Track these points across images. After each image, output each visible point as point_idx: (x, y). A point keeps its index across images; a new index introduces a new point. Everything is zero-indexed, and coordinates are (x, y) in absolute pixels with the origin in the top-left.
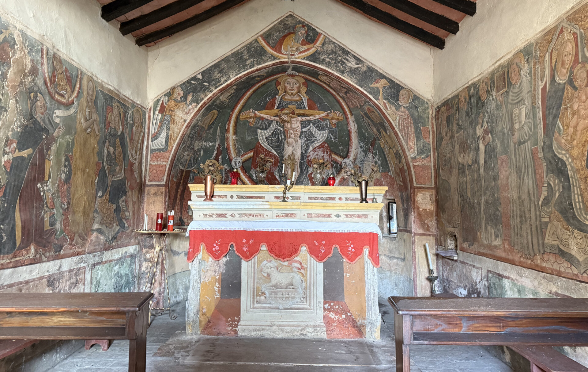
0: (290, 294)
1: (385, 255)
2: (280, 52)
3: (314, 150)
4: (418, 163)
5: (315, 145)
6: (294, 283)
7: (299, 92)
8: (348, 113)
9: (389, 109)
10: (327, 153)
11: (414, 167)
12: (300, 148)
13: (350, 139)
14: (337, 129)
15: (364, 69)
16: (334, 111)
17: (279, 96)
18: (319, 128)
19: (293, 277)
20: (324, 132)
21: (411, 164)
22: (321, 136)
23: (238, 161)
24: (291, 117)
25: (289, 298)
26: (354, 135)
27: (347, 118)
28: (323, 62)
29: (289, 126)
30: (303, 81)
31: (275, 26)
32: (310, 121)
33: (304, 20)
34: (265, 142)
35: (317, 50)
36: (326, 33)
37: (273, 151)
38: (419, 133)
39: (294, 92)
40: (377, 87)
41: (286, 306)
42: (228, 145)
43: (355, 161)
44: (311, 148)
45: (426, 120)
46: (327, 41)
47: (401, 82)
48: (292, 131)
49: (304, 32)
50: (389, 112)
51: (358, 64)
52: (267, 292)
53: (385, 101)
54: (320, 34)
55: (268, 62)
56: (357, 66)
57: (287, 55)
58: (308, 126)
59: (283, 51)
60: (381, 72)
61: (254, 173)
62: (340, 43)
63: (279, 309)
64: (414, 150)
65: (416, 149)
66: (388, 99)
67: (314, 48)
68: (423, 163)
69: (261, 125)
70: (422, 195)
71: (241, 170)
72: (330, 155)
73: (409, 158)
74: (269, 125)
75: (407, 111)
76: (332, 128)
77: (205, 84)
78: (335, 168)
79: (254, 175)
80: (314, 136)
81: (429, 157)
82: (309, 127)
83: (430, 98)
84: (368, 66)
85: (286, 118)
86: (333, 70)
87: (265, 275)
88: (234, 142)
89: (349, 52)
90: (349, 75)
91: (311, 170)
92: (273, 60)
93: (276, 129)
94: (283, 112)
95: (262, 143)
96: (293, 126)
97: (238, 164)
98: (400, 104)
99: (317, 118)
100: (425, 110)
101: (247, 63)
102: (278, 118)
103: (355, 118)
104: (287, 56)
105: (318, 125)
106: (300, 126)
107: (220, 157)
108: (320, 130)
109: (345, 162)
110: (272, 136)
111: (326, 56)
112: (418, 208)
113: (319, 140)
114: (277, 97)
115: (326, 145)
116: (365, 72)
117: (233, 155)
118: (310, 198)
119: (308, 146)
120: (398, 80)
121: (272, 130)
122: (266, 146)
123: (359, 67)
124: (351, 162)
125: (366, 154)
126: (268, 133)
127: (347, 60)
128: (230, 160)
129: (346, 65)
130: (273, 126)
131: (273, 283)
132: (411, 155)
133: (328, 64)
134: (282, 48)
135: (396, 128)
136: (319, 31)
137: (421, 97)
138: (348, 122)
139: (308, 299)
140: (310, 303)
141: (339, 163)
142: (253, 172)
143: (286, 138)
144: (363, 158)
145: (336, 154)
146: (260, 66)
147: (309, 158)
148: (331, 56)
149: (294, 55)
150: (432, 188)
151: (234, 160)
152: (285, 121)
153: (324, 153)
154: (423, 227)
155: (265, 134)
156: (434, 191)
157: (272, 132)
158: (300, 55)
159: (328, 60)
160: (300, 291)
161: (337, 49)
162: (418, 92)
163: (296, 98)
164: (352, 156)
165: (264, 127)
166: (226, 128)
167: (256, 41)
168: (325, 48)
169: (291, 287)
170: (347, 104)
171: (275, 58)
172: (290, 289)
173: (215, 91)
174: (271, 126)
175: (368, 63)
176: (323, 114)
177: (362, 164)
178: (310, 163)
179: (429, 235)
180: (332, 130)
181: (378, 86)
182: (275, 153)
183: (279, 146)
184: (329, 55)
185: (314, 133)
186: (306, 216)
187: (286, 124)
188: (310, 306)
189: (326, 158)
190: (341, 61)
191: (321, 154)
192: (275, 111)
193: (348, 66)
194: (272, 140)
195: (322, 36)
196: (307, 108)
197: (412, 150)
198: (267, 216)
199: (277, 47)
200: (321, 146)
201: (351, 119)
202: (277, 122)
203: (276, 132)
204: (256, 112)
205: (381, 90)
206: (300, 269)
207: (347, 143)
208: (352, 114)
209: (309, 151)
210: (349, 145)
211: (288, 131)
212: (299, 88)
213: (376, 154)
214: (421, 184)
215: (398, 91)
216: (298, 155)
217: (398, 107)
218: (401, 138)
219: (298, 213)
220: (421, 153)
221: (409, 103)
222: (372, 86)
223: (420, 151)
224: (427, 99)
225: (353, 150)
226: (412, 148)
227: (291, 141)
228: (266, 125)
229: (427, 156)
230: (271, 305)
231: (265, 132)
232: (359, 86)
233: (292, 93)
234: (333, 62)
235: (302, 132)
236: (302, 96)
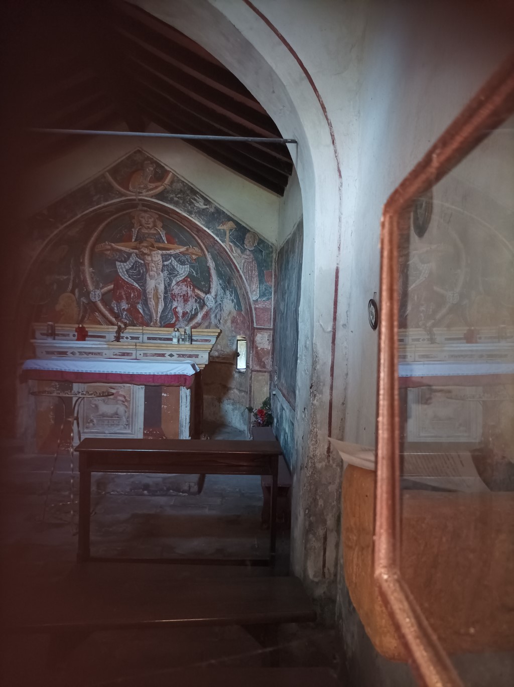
0: (115, 422)
1: (237, 389)
2: (127, 189)
3: (177, 283)
4: (260, 306)
5: (178, 279)
6: (119, 412)
7: (155, 226)
8: (205, 250)
9: (235, 252)
10: (191, 288)
11: (256, 309)
12: (163, 282)
13: (210, 275)
14: (197, 264)
15: (212, 210)
16: (192, 248)
17: (135, 229)
18: (181, 262)
19: (118, 408)
20: (186, 266)
21: (253, 307)
22: (183, 270)
23: (97, 293)
24: (151, 250)
25: (114, 425)
26: (213, 272)
27: (205, 255)
28: (171, 201)
29: (149, 258)
30: (157, 216)
31: (122, 161)
32: (171, 255)
33: (153, 156)
34: (125, 274)
35: (166, 189)
36: (175, 171)
37: (135, 284)
38: (262, 277)
39: (150, 226)
40: (224, 230)
41: (112, 431)
42: (85, 277)
43: (216, 297)
44: (174, 282)
45: (270, 264)
46: (175, 179)
47: (247, 225)
48: (153, 265)
49: (152, 169)
50: (234, 255)
51: (206, 205)
52: (95, 421)
53: (231, 244)
54: (168, 172)
55: (116, 198)
56: (205, 207)
57: (134, 192)
58: (169, 260)
59: (131, 188)
60: (229, 214)
61: (115, 306)
62: (189, 182)
63: (105, 433)
64: (256, 293)
65: (258, 292)
66: (233, 241)
67: (163, 186)
68: (264, 306)
69: (119, 258)
70: (261, 335)
71: (101, 303)
72: (193, 290)
73: (251, 300)
74: (129, 258)
75: (252, 255)
76: (193, 263)
77: (51, 220)
78: (198, 303)
79: (116, 308)
80: (177, 271)
81: (270, 300)
82: (171, 260)
83: (274, 242)
84: (216, 207)
85: (146, 251)
86: (181, 210)
87: (93, 406)
88: (91, 275)
89: (198, 192)
90: (197, 215)
91: (175, 304)
92: (121, 197)
93: (136, 262)
94: (142, 244)
95: (123, 276)
96: (154, 259)
97: (97, 297)
98: (246, 247)
99: (177, 252)
100: (270, 254)
101: (94, 200)
102: (137, 251)
103: (211, 255)
104: (134, 194)
105: (180, 259)
106: (161, 260)
107: (77, 291)
108: (182, 265)
109: (208, 298)
110: (133, 268)
111: (174, 195)
112: (257, 348)
113: (182, 274)
114: (133, 230)
115: (189, 280)
116: (213, 214)
117: (91, 288)
118: (149, 339)
119: (171, 280)
120: (244, 223)
121: (132, 262)
122: (127, 279)
123: (207, 208)
124: (213, 298)
125: (225, 291)
126: (128, 265)
127: (195, 200)
128: (88, 293)
129: (195, 206)
130: (133, 259)
131: (100, 413)
132: (253, 297)
133: (176, 204)
134: (130, 185)
135: (241, 272)
136: (168, 169)
137: (266, 241)
138: (206, 258)
139: (130, 426)
140: (132, 429)
141: (202, 298)
142: (114, 304)
143: (147, 271)
144: (222, 295)
145: (199, 289)
146: (107, 203)
147: (173, 292)
148: (179, 195)
149: (141, 193)
150: (270, 329)
151: (92, 293)
152: (146, 254)
153: (187, 288)
154: (260, 365)
155: (125, 266)
156: (272, 332)
157: (132, 264)
158: (148, 193)
159: (176, 199)
160: (124, 419)
161: (186, 188)
162: (264, 236)
163: (152, 231)
164: (213, 294)
165: (123, 259)
166: (81, 261)
167: (103, 176)
168: (174, 187)
169: (116, 416)
170: (202, 241)
171: (122, 195)
172: (115, 417)
173: (61, 227)
174: (131, 259)
175: (216, 204)
176: (183, 249)
177: (222, 301)
178: (174, 297)
179: (265, 372)
180: (193, 265)
181: (225, 228)
182: (137, 286)
183: (141, 279)
184: (177, 194)
185: (176, 267)
186: (142, 354)
187: (146, 256)
188: (132, 431)
189: (190, 293)
190: (190, 201)
191: (184, 288)
192: (133, 243)
193: (196, 207)
194: (133, 272)
195: (171, 173)
196: (166, 242)
197: (255, 293)
198: (106, 354)
199: (125, 184)
200: (184, 280)
201: (209, 257)
202: (136, 254)
203: (136, 265)
204: (113, 244)
205: (228, 232)
206: (124, 402)
207: (208, 279)
208: (208, 252)
209: (173, 285)
210: (210, 281)
211: (149, 263)
212: (154, 222)
213: (232, 292)
214: (261, 325)
215: (244, 234)
216: (162, 288)
217: (243, 251)
218: (245, 281)
219: (134, 352)
220: (262, 296)
221: (255, 247)
222: (218, 228)
223: (262, 294)
224: (272, 243)
225: (214, 286)
226: (254, 291)
227: (153, 274)
228: (125, 257)
229: (268, 299)
230: (99, 431)
231: (125, 264)
232: (206, 227)
233: (148, 227)
234: (181, 201)
235: (164, 266)
236: (159, 231)
